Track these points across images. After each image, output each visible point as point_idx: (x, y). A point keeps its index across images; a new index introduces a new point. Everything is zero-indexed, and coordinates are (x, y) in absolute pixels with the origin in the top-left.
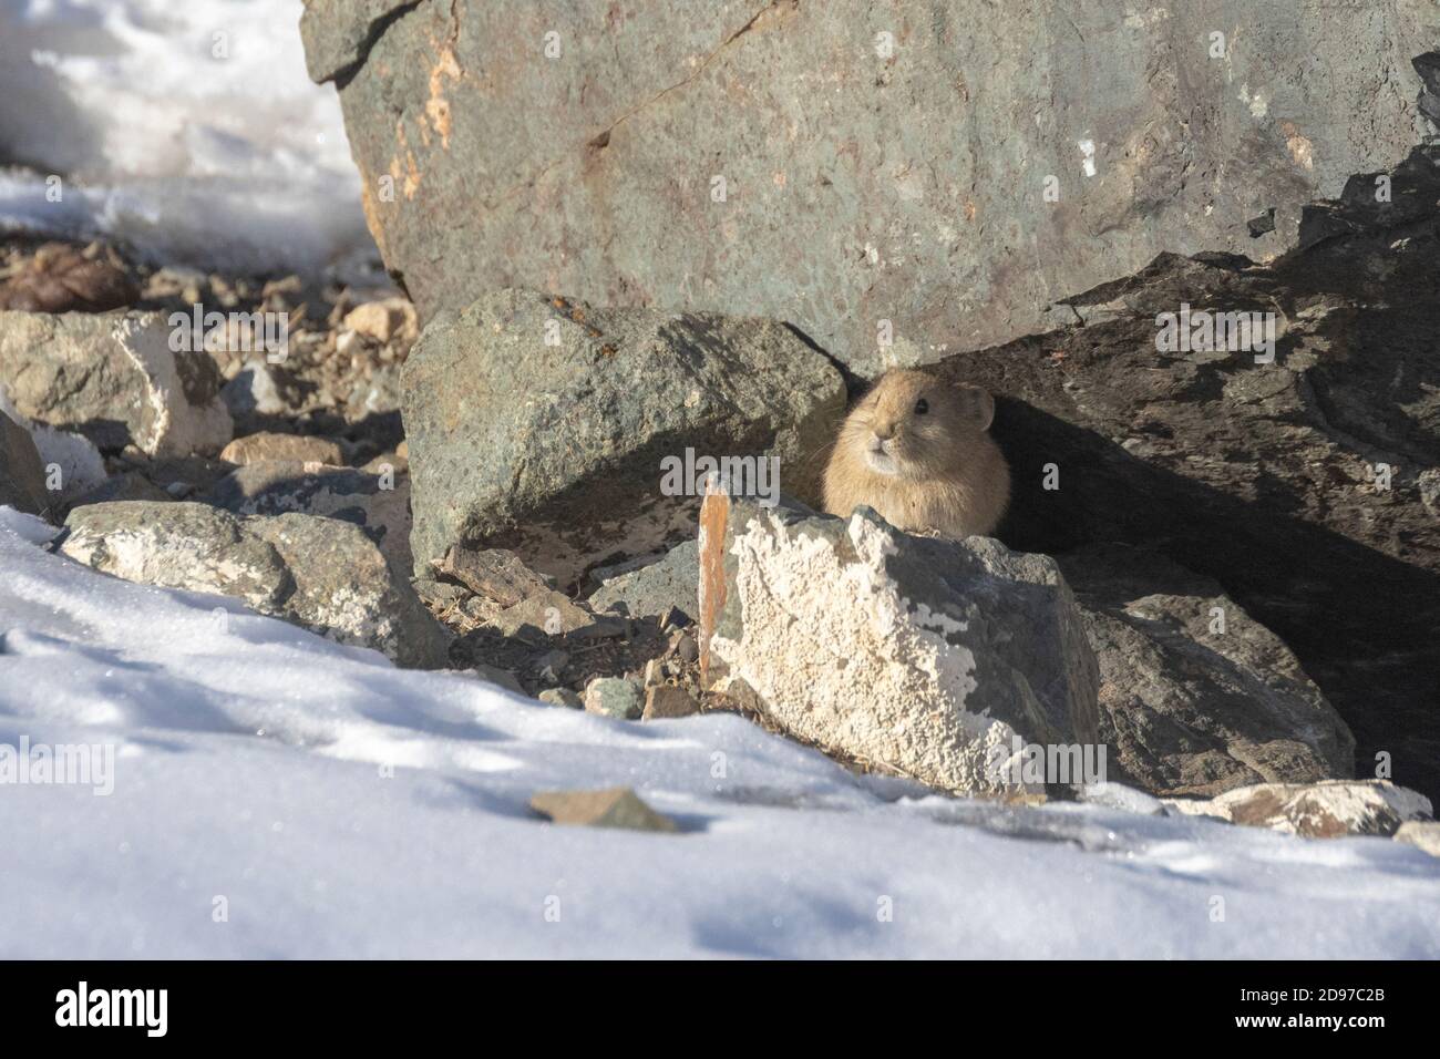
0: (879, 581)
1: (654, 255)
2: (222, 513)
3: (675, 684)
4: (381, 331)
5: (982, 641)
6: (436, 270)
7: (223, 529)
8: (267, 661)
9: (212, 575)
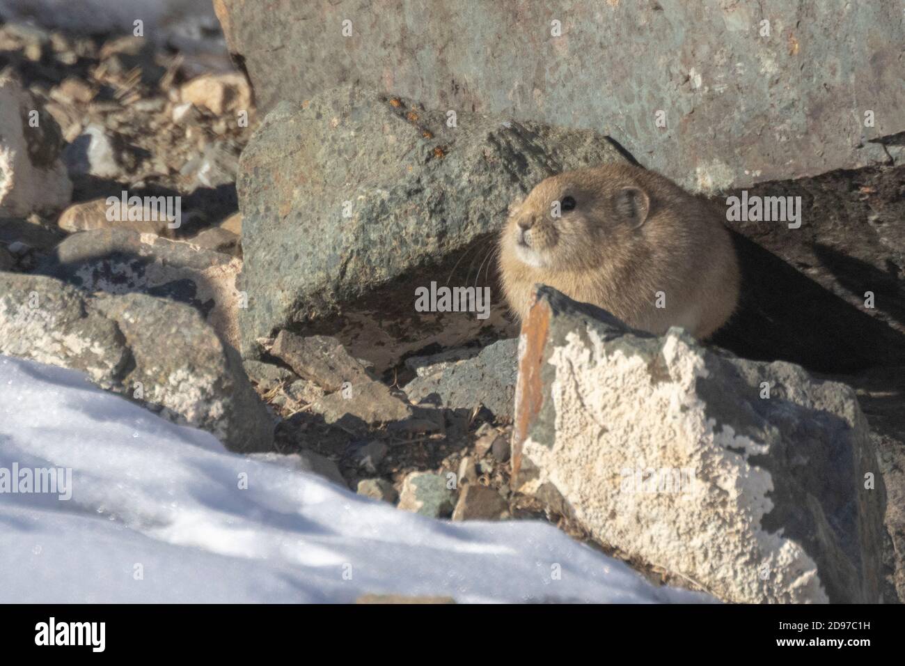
0: (688, 401)
1: (487, 61)
2: (70, 288)
3: (487, 483)
4: (215, 104)
5: (781, 464)
6: (276, 57)
7: (70, 304)
8: (108, 439)
9: (58, 347)
